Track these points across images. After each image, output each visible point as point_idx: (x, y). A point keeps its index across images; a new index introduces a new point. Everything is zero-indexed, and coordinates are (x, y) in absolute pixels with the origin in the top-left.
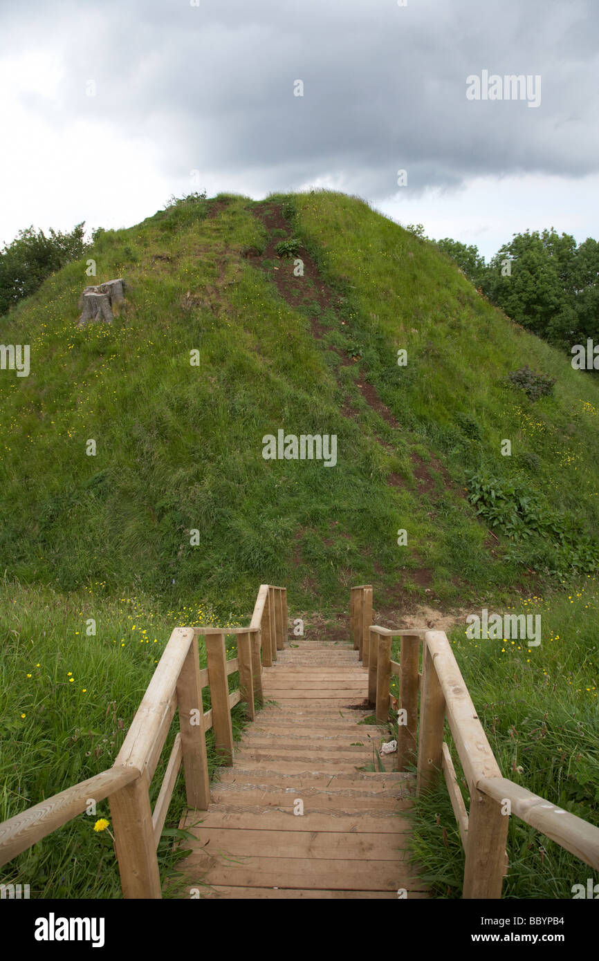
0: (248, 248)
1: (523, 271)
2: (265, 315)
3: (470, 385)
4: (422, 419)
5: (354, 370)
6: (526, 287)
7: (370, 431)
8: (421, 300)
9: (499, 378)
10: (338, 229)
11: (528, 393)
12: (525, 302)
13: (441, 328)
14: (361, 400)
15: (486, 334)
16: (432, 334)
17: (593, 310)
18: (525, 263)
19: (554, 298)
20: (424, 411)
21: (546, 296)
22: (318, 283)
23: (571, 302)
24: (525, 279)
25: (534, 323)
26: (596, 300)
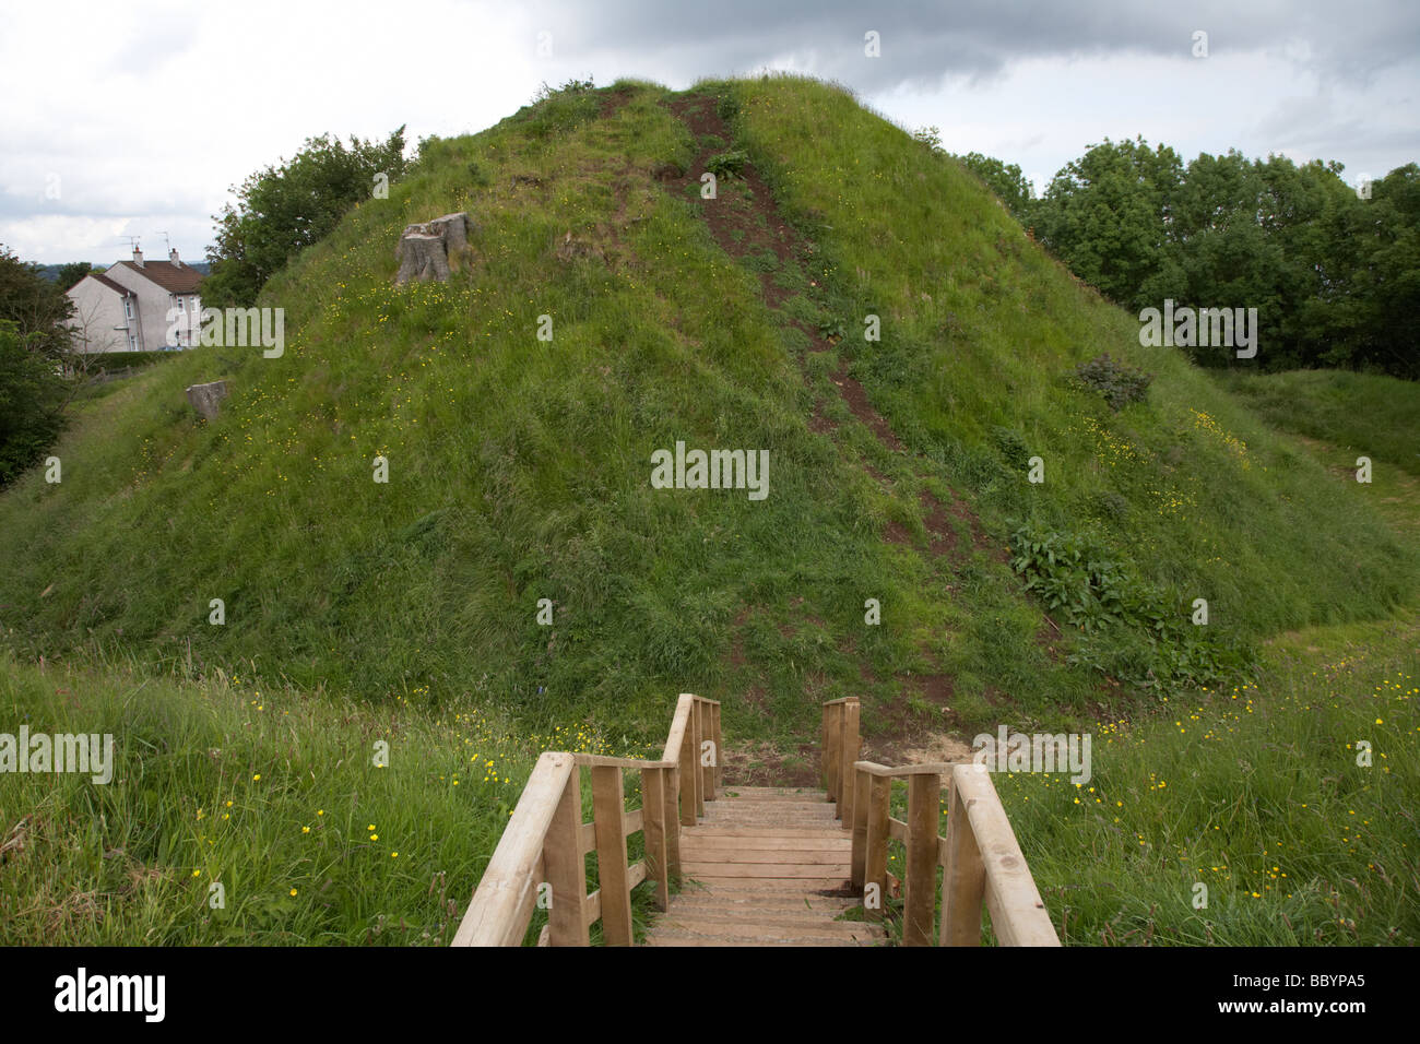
0: (663, 164)
1: (1099, 205)
2: (690, 270)
3: (1014, 384)
4: (938, 436)
5: (830, 358)
6: (1104, 230)
7: (856, 456)
8: (937, 248)
9: (1061, 372)
10: (805, 135)
11: (1108, 397)
12: (1102, 255)
13: (968, 294)
14: (841, 406)
15: (1040, 303)
16: (954, 302)
17: (1211, 267)
18: (1102, 192)
19: (1147, 248)
20: (941, 423)
21: (1135, 244)
22: (774, 221)
23: (1176, 255)
24: (1102, 218)
25: (1117, 287)
26: (1216, 252)
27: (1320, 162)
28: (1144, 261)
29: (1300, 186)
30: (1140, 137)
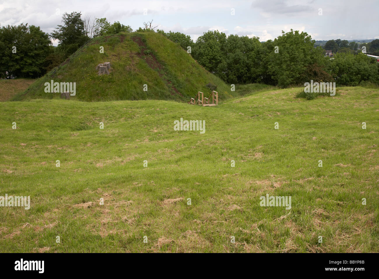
0: (137, 53)
1: (208, 48)
2: (148, 72)
3: (197, 88)
4: (188, 95)
5: (171, 85)
6: (209, 54)
7: (178, 98)
8: (183, 66)
9: (204, 86)
10: (159, 46)
11: (211, 89)
12: (209, 59)
13: (189, 74)
14: (174, 92)
15: (200, 75)
16: (187, 75)
17: (232, 62)
18: (208, 44)
19: (219, 58)
20: (188, 93)
21: (216, 57)
22: (157, 62)
23: (225, 59)
24: (209, 51)
25: (213, 66)
26: (233, 58)
27: (255, 37)
28: (218, 61)
29: (250, 43)
30: (217, 30)
